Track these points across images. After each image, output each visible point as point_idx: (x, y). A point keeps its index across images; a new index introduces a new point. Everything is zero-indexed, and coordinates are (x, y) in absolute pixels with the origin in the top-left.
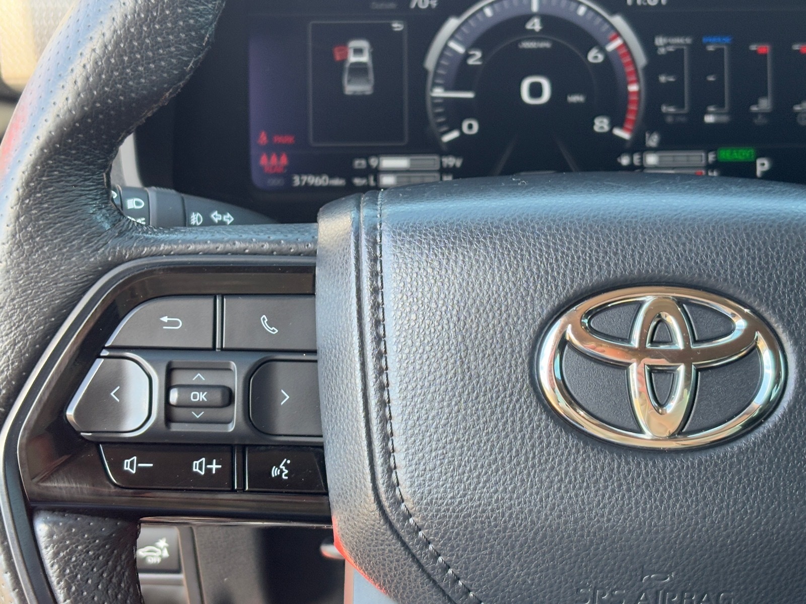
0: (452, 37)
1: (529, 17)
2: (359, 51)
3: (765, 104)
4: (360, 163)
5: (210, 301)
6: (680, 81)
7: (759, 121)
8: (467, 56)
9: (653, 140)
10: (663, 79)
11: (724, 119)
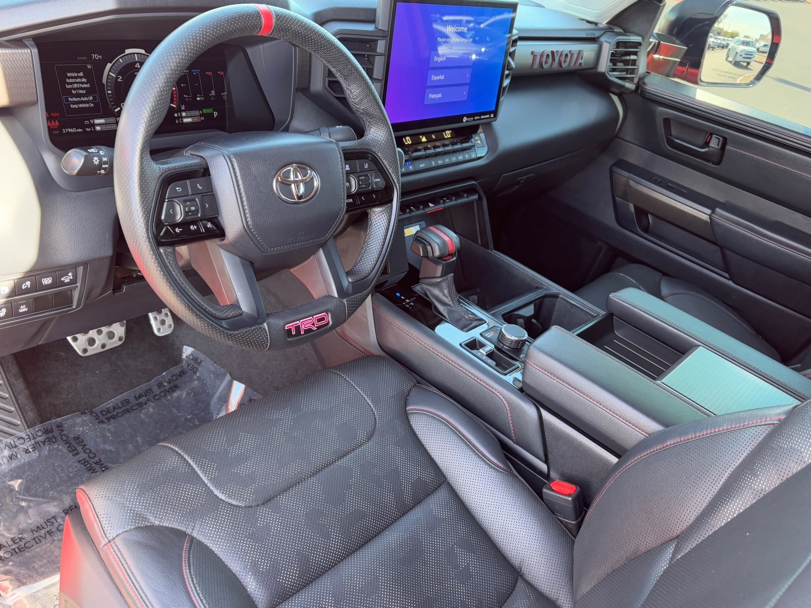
0: (110, 71)
1: (136, 63)
3: (213, 93)
4: (86, 122)
6: (187, 85)
7: (212, 99)
9: (183, 108)
10: (182, 85)
11: (203, 98)
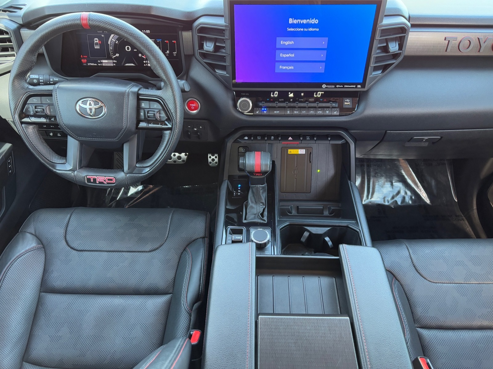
0: (112, 38)
2: (96, 40)
3: (168, 52)
4: (99, 61)
5: (40, 97)
7: (167, 55)
8: (116, 42)
